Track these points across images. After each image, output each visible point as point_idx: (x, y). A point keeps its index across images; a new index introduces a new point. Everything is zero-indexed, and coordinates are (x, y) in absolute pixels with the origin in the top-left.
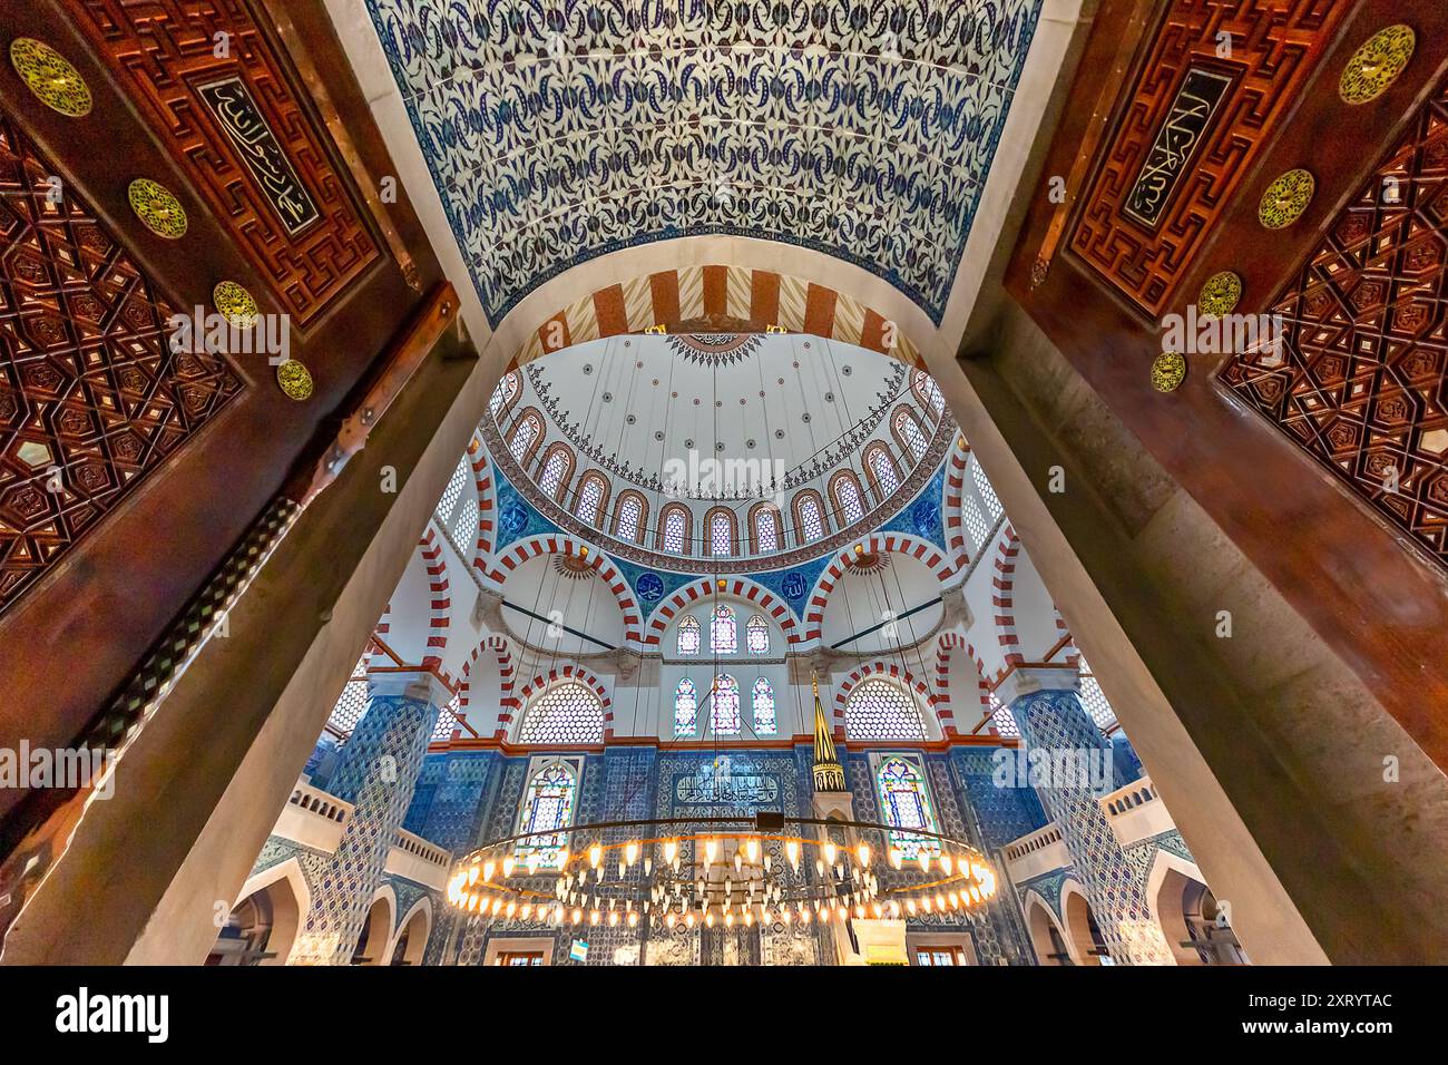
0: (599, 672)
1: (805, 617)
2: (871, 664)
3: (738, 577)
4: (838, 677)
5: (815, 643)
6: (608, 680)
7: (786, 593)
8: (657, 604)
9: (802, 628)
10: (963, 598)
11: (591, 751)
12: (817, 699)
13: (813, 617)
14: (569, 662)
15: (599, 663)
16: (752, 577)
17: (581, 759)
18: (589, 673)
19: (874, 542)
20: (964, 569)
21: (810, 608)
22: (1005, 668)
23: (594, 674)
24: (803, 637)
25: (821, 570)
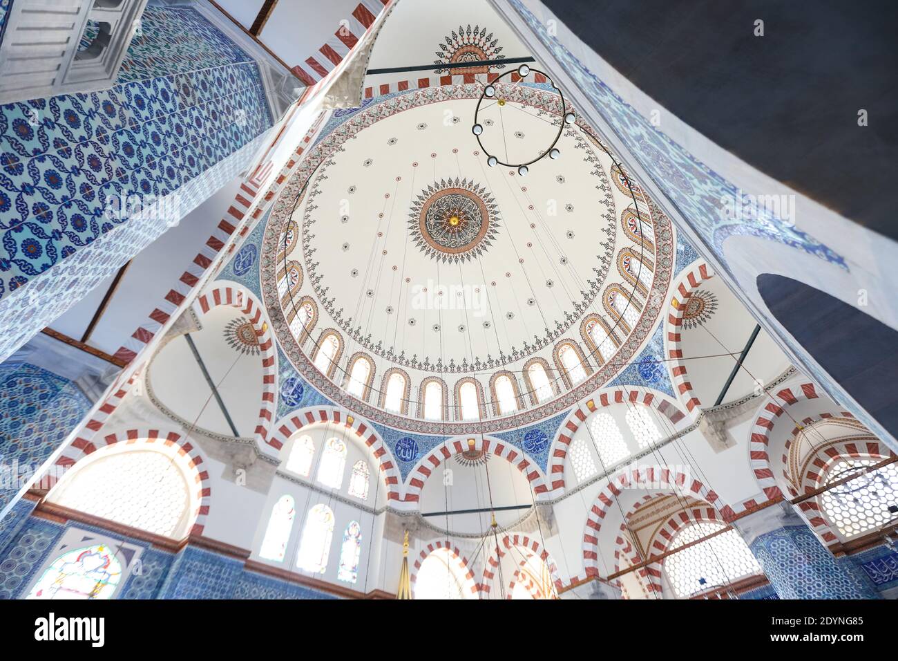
0: (210, 453)
1: (409, 479)
2: (443, 540)
3: (365, 421)
4: (420, 544)
5: (411, 506)
6: (216, 467)
7: (397, 452)
8: (291, 410)
9: (404, 488)
10: (552, 513)
11: (156, 544)
12: (405, 559)
13: (415, 482)
14: (178, 429)
15: (214, 445)
16: (375, 426)
17: (139, 551)
18: (198, 450)
19: (486, 444)
20: (560, 491)
21: (414, 473)
22: (582, 576)
23: (204, 456)
24: (402, 497)
25: (433, 446)
